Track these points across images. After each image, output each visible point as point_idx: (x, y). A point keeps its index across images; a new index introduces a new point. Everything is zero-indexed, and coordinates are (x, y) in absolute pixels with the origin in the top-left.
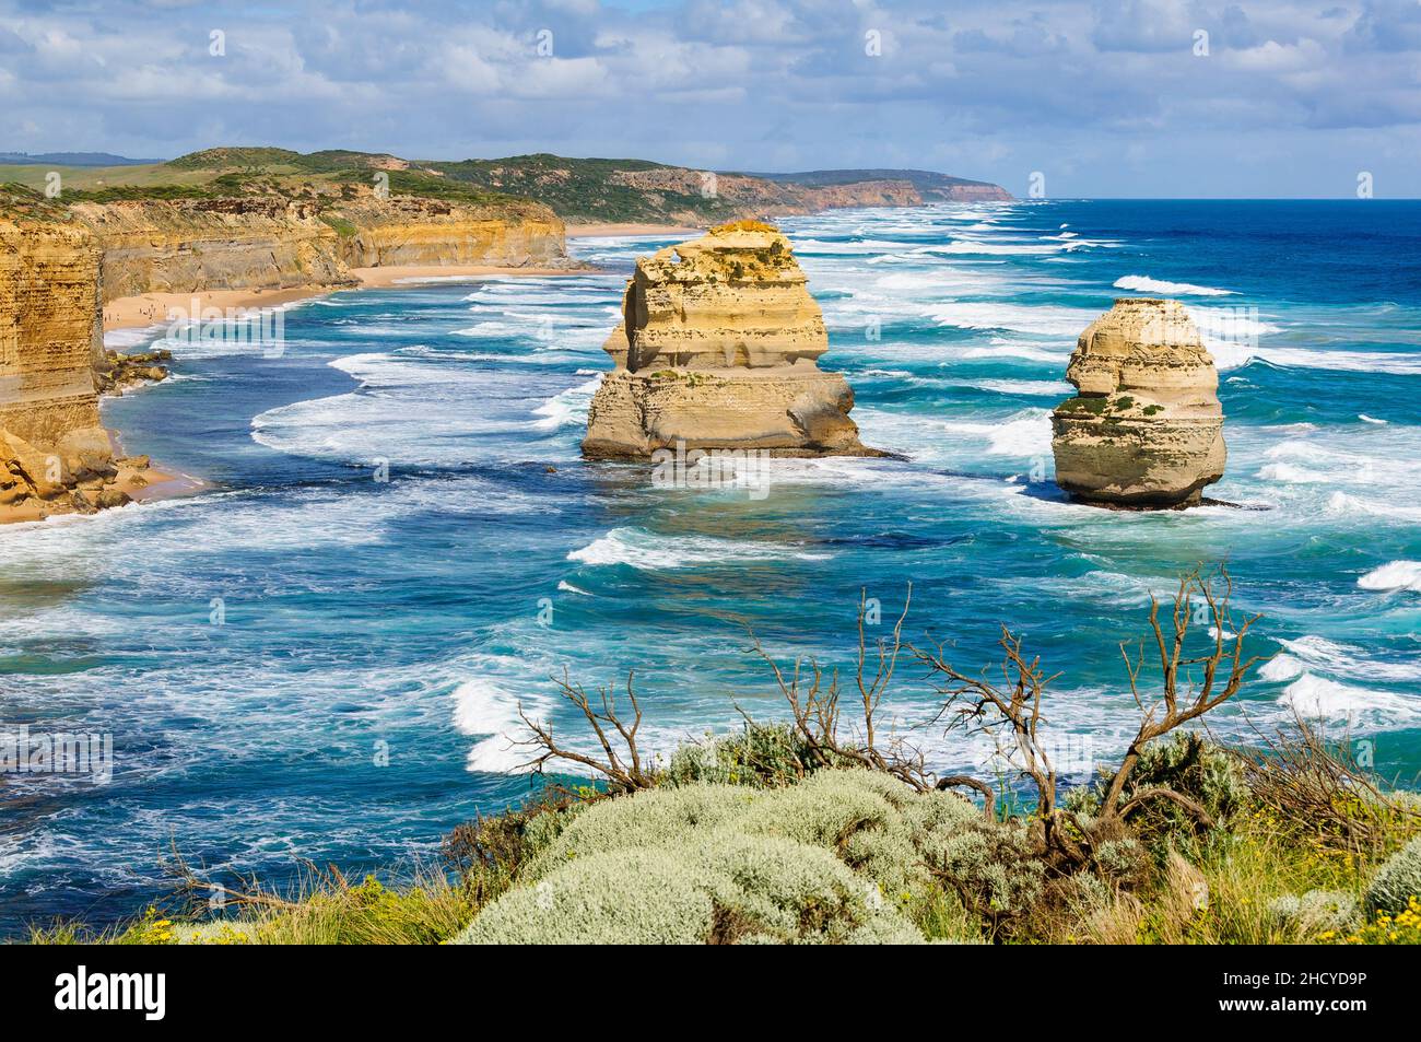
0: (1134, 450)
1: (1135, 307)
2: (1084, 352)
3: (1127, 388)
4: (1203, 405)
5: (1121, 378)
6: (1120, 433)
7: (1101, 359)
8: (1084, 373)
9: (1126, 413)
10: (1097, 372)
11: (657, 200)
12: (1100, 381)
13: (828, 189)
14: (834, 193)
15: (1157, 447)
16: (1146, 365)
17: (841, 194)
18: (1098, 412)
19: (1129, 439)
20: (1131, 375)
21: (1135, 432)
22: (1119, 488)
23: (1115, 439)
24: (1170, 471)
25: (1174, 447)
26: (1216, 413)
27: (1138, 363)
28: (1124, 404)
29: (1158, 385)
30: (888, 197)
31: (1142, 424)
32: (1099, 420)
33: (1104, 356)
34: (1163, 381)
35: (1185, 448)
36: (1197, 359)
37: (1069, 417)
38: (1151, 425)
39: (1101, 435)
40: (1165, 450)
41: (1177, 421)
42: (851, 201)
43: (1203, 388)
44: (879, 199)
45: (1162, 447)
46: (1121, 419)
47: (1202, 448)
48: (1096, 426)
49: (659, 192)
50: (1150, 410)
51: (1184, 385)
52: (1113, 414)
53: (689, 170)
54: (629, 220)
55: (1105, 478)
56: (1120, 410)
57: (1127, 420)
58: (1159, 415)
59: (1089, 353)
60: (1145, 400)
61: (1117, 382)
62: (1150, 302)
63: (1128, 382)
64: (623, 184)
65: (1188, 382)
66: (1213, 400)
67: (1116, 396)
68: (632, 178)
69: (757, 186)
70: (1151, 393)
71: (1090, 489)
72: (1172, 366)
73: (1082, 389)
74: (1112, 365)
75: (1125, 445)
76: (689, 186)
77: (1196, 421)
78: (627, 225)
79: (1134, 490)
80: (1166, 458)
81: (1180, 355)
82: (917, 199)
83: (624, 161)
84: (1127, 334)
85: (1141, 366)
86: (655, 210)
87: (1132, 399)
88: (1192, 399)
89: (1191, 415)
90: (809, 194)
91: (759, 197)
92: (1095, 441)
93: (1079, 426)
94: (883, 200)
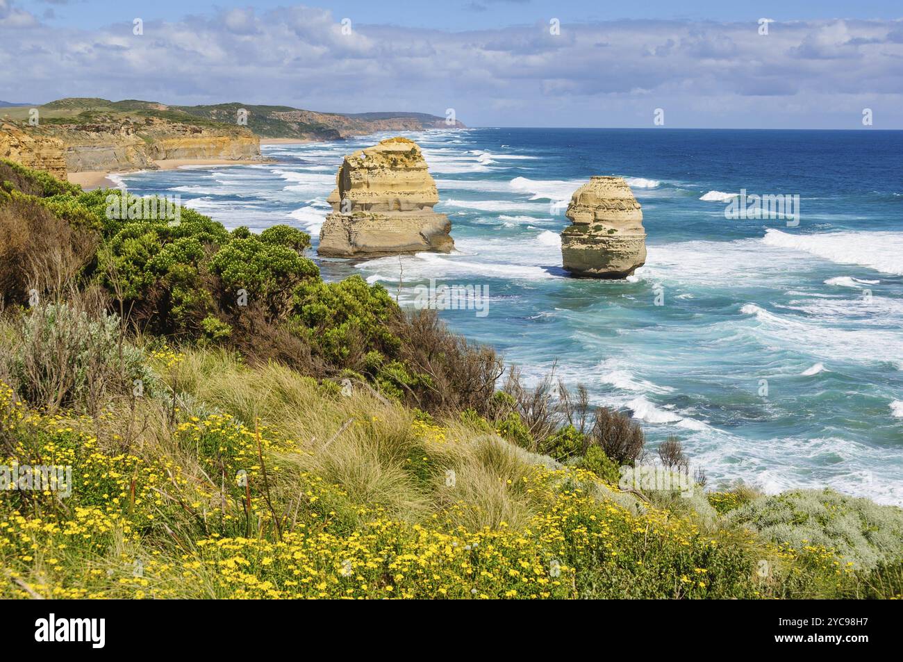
0: (603, 251)
1: (601, 180)
2: (576, 203)
3: (599, 220)
4: (636, 229)
5: (595, 215)
6: (597, 242)
7: (585, 206)
8: (577, 213)
9: (599, 233)
10: (583, 213)
11: (295, 126)
12: (586, 217)
13: (376, 122)
14: (379, 124)
15: (613, 249)
16: (608, 209)
17: (382, 124)
18: (585, 232)
19: (601, 246)
20: (600, 214)
21: (604, 242)
22: (596, 270)
23: (593, 246)
24: (620, 261)
25: (623, 250)
26: (642, 233)
27: (604, 208)
28: (598, 228)
29: (614, 219)
30: (406, 126)
31: (607, 238)
32: (586, 237)
33: (586, 205)
34: (616, 217)
35: (628, 250)
36: (632, 207)
37: (570, 235)
38: (611, 239)
39: (587, 244)
40: (618, 251)
41: (624, 237)
42: (387, 128)
43: (636, 221)
44: (401, 127)
45: (617, 250)
46: (597, 236)
47: (636, 250)
48: (584, 239)
49: (295, 122)
50: (611, 232)
51: (626, 219)
52: (593, 234)
53: (309, 112)
54: (282, 137)
55: (588, 265)
56: (596, 231)
57: (600, 236)
58: (615, 234)
59: (578, 204)
60: (609, 227)
61: (593, 217)
62: (609, 178)
63: (599, 218)
64: (277, 118)
65: (629, 218)
66: (640, 226)
67: (593, 225)
68: (282, 115)
69: (342, 120)
70: (611, 223)
71: (580, 271)
72: (621, 210)
73: (576, 221)
74: (590, 209)
75: (599, 248)
76: (309, 119)
77: (633, 237)
78: (281, 139)
79: (603, 270)
80: (619, 255)
81: (624, 204)
82: (420, 127)
83: (277, 106)
84: (598, 194)
85: (606, 210)
86: (294, 131)
87: (601, 226)
88: (631, 226)
89: (630, 234)
90: (367, 124)
91: (344, 125)
92: (584, 247)
93: (576, 239)
94: (404, 128)
